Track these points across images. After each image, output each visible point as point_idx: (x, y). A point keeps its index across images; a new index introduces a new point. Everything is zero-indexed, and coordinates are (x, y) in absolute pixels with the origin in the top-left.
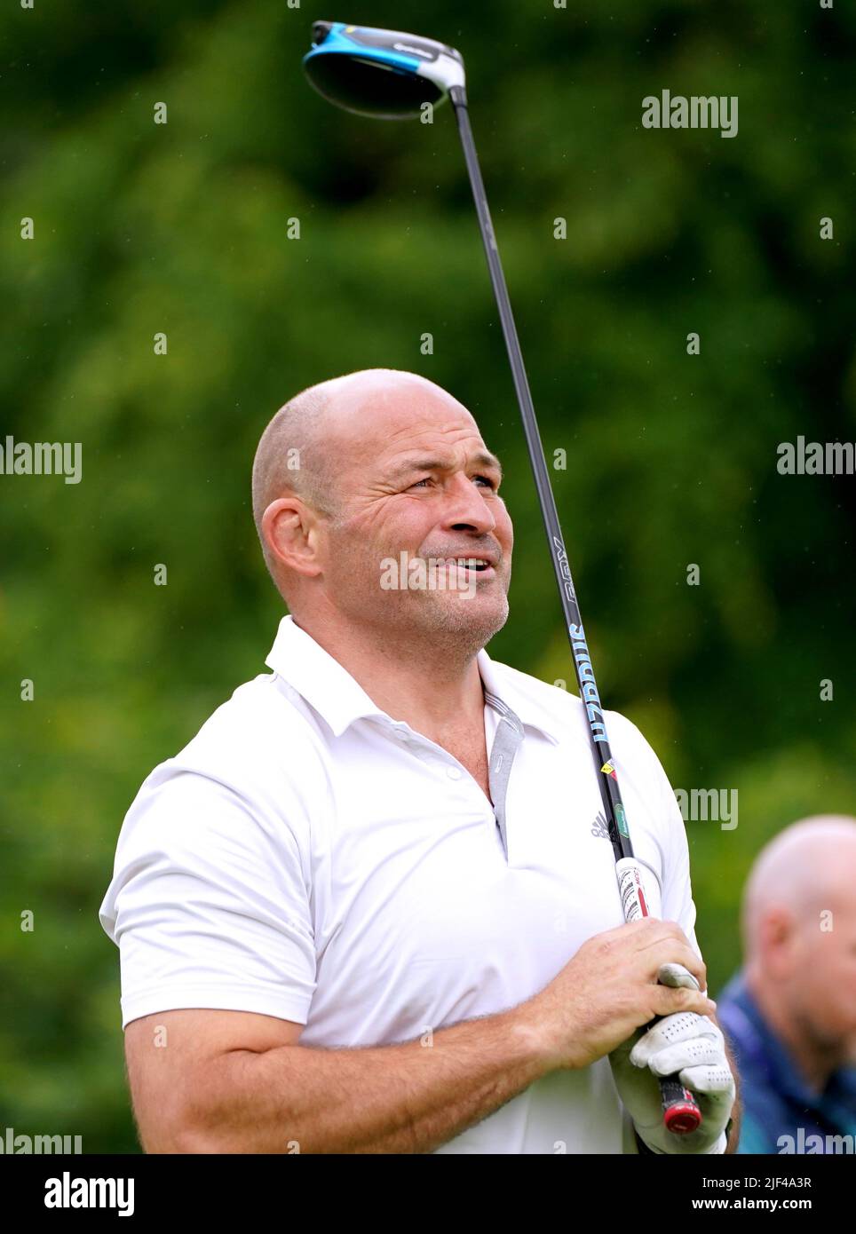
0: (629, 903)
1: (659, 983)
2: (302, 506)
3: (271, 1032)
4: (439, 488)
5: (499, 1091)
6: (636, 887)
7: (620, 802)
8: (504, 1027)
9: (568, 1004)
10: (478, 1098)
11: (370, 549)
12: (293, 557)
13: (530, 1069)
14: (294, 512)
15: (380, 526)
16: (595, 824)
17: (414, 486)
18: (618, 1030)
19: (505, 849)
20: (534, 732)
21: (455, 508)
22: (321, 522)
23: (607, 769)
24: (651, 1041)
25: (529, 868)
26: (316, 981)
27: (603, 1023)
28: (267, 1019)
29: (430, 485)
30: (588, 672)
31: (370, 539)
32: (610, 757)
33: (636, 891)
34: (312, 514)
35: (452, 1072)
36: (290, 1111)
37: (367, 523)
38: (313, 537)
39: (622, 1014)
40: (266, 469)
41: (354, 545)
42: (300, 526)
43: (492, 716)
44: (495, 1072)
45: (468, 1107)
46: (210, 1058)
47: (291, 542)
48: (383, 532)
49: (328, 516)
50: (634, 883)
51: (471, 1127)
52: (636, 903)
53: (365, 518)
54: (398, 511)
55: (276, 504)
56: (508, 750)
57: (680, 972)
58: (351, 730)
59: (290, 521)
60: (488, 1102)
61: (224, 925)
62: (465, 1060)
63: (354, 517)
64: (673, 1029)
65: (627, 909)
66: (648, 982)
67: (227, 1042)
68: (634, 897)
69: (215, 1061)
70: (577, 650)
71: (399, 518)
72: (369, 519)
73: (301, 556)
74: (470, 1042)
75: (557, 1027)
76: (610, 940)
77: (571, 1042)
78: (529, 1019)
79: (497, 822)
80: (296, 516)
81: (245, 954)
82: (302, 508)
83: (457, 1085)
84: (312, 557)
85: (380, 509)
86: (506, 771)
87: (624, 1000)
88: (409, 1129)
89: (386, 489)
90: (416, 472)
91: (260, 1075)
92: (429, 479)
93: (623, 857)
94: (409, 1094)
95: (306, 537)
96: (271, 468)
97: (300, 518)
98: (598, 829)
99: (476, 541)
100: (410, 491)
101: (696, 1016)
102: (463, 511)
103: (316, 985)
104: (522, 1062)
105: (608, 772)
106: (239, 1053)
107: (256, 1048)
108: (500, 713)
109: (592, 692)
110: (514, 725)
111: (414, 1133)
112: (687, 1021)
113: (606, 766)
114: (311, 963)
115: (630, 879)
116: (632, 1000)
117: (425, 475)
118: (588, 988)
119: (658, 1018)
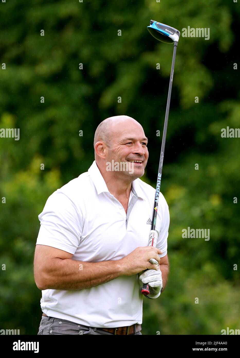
0: (150, 241)
1: (149, 262)
2: (103, 143)
3: (66, 255)
4: (134, 144)
5: (111, 278)
6: (152, 237)
7: (156, 217)
8: (115, 264)
9: (130, 262)
10: (106, 278)
11: (116, 156)
12: (100, 154)
13: (118, 274)
14: (102, 145)
15: (119, 151)
16: (147, 221)
17: (127, 143)
18: (138, 270)
19: (127, 226)
20: (140, 199)
21: (136, 149)
22: (107, 148)
23: (156, 208)
24: (144, 275)
25: (131, 231)
26: (78, 246)
27: (136, 268)
28: (66, 253)
29: (132, 144)
30: (159, 185)
31: (116, 154)
32: (157, 206)
33: (152, 238)
34: (105, 146)
35: (102, 272)
36: (66, 274)
37: (116, 150)
38: (105, 150)
39: (140, 267)
40: (97, 135)
41: (113, 154)
42: (103, 148)
43: (132, 194)
44: (110, 273)
45: (103, 279)
46: (52, 259)
47: (100, 151)
48: (119, 153)
49: (109, 147)
50: (153, 236)
51: (103, 283)
52: (151, 241)
53: (116, 149)
54: (123, 149)
55: (98, 143)
56: (133, 204)
57: (154, 261)
58: (102, 193)
59: (101, 146)
60: (108, 279)
61: (63, 231)
62: (105, 270)
63: (114, 148)
64: (149, 273)
65: (149, 242)
66: (147, 261)
67: (56, 256)
68: (151, 240)
69: (53, 259)
70: (158, 179)
71: (123, 150)
72: (117, 149)
73: (101, 154)
74: (107, 266)
75: (126, 267)
76: (142, 250)
77: (128, 271)
78: (121, 264)
79: (126, 220)
80: (102, 146)
81: (65, 238)
82: (104, 144)
83: (102, 275)
84: (104, 155)
85: (119, 148)
86: (131, 209)
87: (141, 264)
88: (90, 281)
89: (121, 143)
90: (128, 140)
91: (61, 264)
92: (131, 142)
93: (152, 230)
94: (92, 275)
95: (104, 150)
96: (98, 135)
97: (103, 146)
98: (148, 222)
99: (139, 157)
100: (126, 144)
101: (155, 270)
102: (138, 150)
103: (78, 247)
104: (117, 272)
105: (155, 209)
106: (58, 259)
107: (62, 258)
108: (134, 194)
109: (158, 190)
110: (136, 197)
111: (91, 282)
112: (152, 271)
113: (155, 208)
114: (79, 242)
115: (152, 235)
116: (143, 265)
117: (130, 141)
118: (135, 260)
119: (148, 269)
